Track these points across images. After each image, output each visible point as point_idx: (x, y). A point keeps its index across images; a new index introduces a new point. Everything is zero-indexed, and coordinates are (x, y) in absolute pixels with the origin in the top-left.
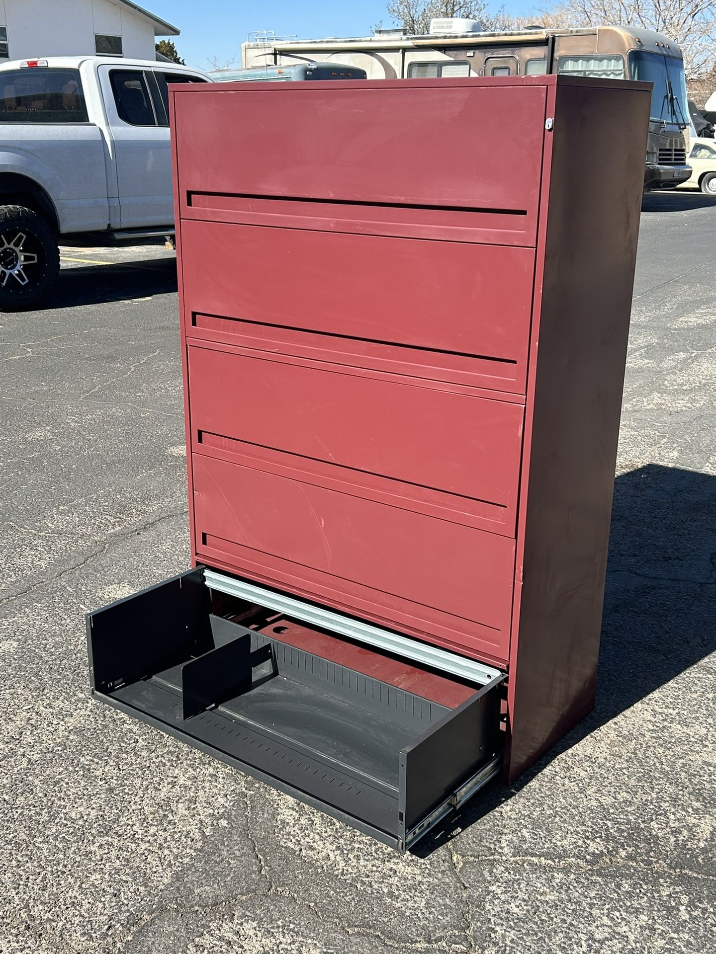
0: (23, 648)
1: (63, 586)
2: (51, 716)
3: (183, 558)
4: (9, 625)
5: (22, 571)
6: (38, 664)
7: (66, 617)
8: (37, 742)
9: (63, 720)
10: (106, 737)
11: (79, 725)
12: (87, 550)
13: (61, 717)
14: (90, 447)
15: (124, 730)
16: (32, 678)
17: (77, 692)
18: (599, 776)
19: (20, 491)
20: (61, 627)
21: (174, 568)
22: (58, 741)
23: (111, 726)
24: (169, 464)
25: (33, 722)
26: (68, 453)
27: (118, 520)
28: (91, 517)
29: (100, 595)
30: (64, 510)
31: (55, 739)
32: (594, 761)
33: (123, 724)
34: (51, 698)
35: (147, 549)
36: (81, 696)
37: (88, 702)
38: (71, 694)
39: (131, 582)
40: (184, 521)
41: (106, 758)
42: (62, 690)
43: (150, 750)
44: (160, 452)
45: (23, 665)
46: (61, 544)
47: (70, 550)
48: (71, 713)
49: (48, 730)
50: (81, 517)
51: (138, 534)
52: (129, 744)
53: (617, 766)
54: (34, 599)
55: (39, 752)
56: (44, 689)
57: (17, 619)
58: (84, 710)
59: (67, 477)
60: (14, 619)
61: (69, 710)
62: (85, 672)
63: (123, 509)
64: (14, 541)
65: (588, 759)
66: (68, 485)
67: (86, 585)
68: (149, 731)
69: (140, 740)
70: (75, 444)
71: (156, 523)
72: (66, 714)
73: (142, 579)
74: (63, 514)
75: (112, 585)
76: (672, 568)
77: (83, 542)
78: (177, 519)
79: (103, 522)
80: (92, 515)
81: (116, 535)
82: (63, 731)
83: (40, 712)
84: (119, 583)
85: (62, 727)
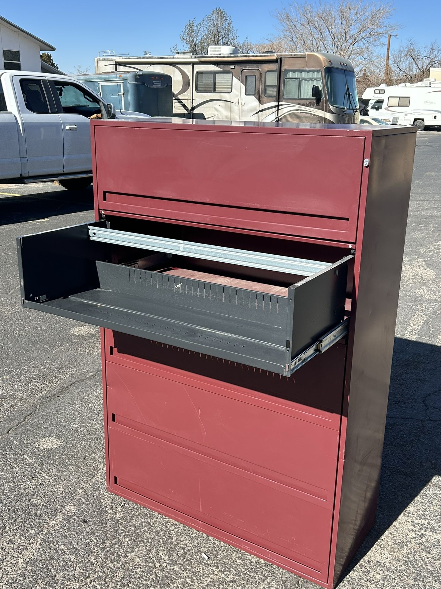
1: (11, 440)
2: (12, 550)
3: (90, 415)
7: (15, 466)
8: (4, 574)
9: (21, 554)
10: (53, 567)
11: (33, 557)
12: (25, 411)
13: (20, 551)
14: (20, 330)
15: (65, 559)
17: (29, 529)
18: (388, 578)
20: (13, 474)
21: (85, 423)
22: (19, 572)
23: (56, 557)
24: (73, 341)
26: (5, 335)
27: (43, 386)
28: (25, 384)
29: (37, 446)
30: (7, 379)
31: (17, 571)
32: (383, 565)
34: (11, 535)
35: (65, 408)
36: (32, 531)
37: (37, 537)
38: (25, 530)
39: (57, 436)
40: (88, 385)
41: (55, 585)
42: (18, 528)
43: (85, 576)
44: (66, 332)
47: (14, 411)
48: (27, 547)
49: (11, 563)
50: (18, 384)
51: (58, 396)
52: (70, 571)
53: (399, 569)
55: (7, 583)
56: (5, 528)
58: (35, 544)
59: (7, 353)
61: (24, 544)
62: (33, 511)
63: (46, 377)
65: (379, 564)
66: (8, 360)
67: (27, 439)
68: (83, 560)
69: (77, 568)
70: (10, 328)
71: (69, 387)
72: (23, 548)
73: (64, 433)
74: (6, 383)
75: (44, 438)
76: (401, 409)
77: (22, 405)
78: (82, 384)
79: (34, 387)
80: (25, 382)
81: (43, 398)
82: (22, 563)
83: (4, 548)
84: (49, 437)
85: (21, 560)
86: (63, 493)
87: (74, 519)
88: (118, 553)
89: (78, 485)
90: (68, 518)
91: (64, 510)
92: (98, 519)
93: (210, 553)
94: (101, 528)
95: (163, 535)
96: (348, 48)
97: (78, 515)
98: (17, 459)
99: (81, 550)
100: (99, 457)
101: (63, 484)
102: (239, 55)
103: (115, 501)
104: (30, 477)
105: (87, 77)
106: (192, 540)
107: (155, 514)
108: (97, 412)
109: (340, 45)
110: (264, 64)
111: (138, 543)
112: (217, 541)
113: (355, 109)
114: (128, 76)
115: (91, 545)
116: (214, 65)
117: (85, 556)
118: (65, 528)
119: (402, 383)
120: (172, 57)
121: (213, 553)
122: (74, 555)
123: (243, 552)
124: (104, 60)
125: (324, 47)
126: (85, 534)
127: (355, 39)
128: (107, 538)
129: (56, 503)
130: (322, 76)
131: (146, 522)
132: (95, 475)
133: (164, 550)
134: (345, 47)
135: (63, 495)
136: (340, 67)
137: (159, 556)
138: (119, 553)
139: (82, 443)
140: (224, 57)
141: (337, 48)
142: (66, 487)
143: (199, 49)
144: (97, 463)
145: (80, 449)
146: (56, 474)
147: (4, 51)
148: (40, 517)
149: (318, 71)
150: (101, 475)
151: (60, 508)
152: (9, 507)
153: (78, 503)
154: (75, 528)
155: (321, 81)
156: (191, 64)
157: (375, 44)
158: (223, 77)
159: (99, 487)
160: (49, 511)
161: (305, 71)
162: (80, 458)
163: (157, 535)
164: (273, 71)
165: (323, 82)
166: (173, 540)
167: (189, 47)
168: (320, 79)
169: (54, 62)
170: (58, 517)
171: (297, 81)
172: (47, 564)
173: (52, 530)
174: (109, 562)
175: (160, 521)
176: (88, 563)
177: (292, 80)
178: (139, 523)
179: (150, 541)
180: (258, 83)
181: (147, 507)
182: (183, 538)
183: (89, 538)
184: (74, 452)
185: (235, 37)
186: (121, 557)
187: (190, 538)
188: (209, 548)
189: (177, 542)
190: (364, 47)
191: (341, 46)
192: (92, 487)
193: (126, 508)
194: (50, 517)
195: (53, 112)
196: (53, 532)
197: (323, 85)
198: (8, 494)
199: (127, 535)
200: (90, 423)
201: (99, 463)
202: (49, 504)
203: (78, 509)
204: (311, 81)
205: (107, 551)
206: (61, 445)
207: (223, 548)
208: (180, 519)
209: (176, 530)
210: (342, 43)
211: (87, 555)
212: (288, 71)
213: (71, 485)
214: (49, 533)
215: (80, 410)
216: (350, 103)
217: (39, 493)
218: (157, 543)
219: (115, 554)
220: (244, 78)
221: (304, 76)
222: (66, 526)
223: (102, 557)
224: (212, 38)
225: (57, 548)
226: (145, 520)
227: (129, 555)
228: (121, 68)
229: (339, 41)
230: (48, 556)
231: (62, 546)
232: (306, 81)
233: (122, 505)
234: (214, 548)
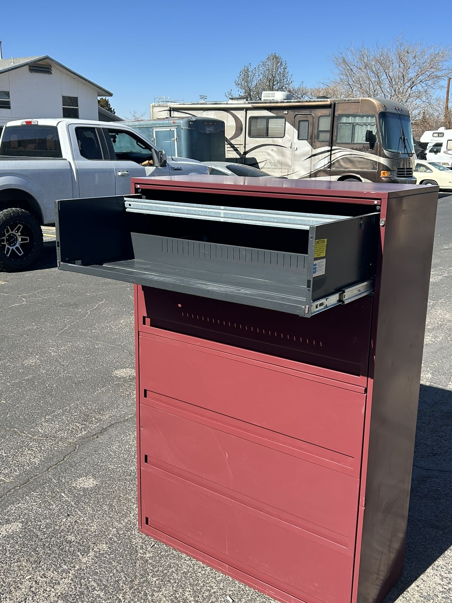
0: (25, 528)
1: (50, 478)
2: (45, 584)
3: (126, 456)
4: (15, 510)
5: (24, 466)
6: (35, 541)
7: (53, 503)
9: (53, 588)
11: (64, 592)
12: (65, 450)
13: (52, 585)
14: (64, 371)
15: (95, 595)
16: (32, 553)
17: (62, 564)
19: (21, 405)
20: (50, 511)
21: (121, 464)
23: (86, 592)
24: (115, 383)
25: (33, 589)
26: (50, 375)
27: (84, 426)
28: (66, 424)
29: (74, 485)
30: (49, 419)
33: (94, 591)
34: (45, 570)
35: (103, 449)
36: (65, 567)
37: (69, 573)
38: (58, 566)
39: (94, 475)
40: (126, 426)
42: (52, 563)
44: (108, 374)
45: (26, 542)
46: (48, 445)
47: (54, 449)
48: (59, 581)
49: (43, 596)
50: (60, 424)
51: (97, 437)
54: (31, 489)
56: (40, 562)
57: (21, 505)
58: (67, 579)
59: (50, 394)
60: (18, 505)
61: (57, 579)
62: (67, 547)
63: (86, 418)
64: (17, 443)
66: (51, 400)
67: (65, 478)
68: (111, 596)
70: (55, 369)
71: (108, 428)
72: (55, 582)
73: (101, 473)
74: (48, 422)
75: (82, 477)
76: (438, 461)
77: (62, 444)
78: (121, 426)
79: (74, 428)
80: (67, 422)
81: (82, 438)
82: (54, 596)
83: (38, 581)
84: (86, 476)
85: (53, 594)
86: (97, 531)
87: (105, 557)
88: (145, 591)
89: (111, 524)
90: (99, 556)
91: (96, 548)
92: (129, 558)
93: (235, 597)
94: (131, 567)
95: (190, 576)
96: (406, 92)
97: (109, 553)
98: (55, 497)
99: (110, 587)
100: (133, 498)
101: (97, 523)
102: (292, 101)
103: (145, 541)
104: (66, 515)
105: (142, 123)
106: (218, 583)
107: (184, 556)
108: (133, 454)
109: (397, 88)
110: (318, 109)
111: (166, 583)
112: (243, 585)
113: (410, 154)
114: (182, 122)
115: (120, 582)
116: (267, 110)
117: (114, 593)
118: (96, 565)
119: (442, 435)
120: (226, 103)
121: (238, 597)
122: (103, 591)
123: (268, 596)
124: (159, 106)
125: (381, 91)
126: (115, 572)
127: (413, 82)
128: (136, 577)
129: (89, 541)
130: (376, 121)
131: (174, 563)
132: (128, 515)
133: (190, 591)
134: (403, 90)
135: (97, 533)
136: (395, 112)
137: (185, 597)
138: (147, 591)
139: (117, 483)
140: (277, 102)
141: (395, 91)
142: (100, 526)
143: (254, 94)
144: (131, 503)
145: (115, 490)
146: (91, 512)
147: (63, 97)
148: (73, 554)
149: (372, 116)
150: (133, 516)
151: (92, 545)
152: (44, 543)
153: (110, 542)
154: (106, 565)
155: (375, 126)
156: (244, 110)
157: (434, 87)
158: (276, 122)
159: (131, 527)
160: (81, 548)
161: (359, 116)
162: (114, 498)
163: (184, 576)
164: (326, 116)
165: (377, 126)
166: (200, 582)
167: (244, 92)
168: (374, 124)
169: (111, 107)
170: (90, 554)
171: (351, 126)
172: (77, 599)
173: (84, 567)
174: (136, 600)
175: (188, 562)
176: (116, 599)
177: (346, 125)
178: (167, 563)
179: (177, 581)
180: (310, 128)
181: (176, 548)
182: (209, 580)
183: (118, 575)
184: (109, 492)
185: (290, 82)
186: (149, 596)
187: (216, 581)
188: (234, 592)
189: (203, 584)
190: (422, 90)
191: (399, 89)
192: (124, 527)
193: (155, 549)
194: (83, 553)
195: (106, 159)
196: (84, 568)
197: (377, 130)
198: (44, 530)
199: (155, 575)
200: (126, 464)
201: (133, 504)
202: (82, 541)
203: (110, 548)
204: (364, 126)
205: (135, 590)
206: (97, 485)
207: (248, 592)
208: (207, 561)
209: (203, 572)
210: (399, 86)
211: (116, 592)
212: (341, 116)
213: (104, 524)
214: (81, 569)
215: (117, 451)
216: (405, 147)
217: (74, 530)
218: (183, 584)
219: (143, 592)
220: (297, 124)
221: (358, 121)
222: (98, 563)
223: (130, 595)
224: (266, 83)
225: (88, 584)
226: (174, 561)
227: (156, 594)
228: (175, 114)
229: (397, 84)
230: (79, 591)
231: (93, 582)
232: (360, 126)
233: (152, 545)
234: (239, 592)
